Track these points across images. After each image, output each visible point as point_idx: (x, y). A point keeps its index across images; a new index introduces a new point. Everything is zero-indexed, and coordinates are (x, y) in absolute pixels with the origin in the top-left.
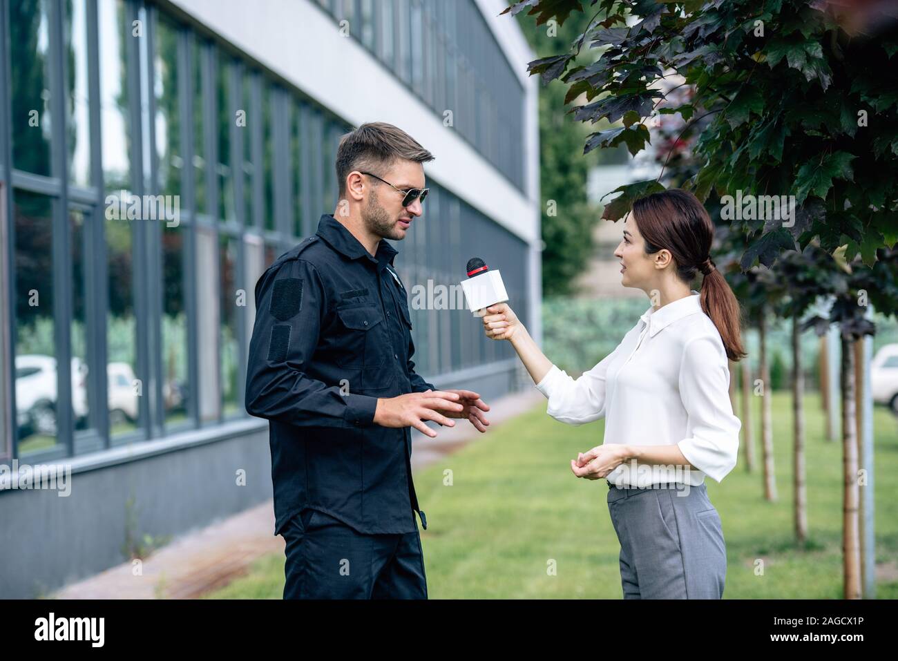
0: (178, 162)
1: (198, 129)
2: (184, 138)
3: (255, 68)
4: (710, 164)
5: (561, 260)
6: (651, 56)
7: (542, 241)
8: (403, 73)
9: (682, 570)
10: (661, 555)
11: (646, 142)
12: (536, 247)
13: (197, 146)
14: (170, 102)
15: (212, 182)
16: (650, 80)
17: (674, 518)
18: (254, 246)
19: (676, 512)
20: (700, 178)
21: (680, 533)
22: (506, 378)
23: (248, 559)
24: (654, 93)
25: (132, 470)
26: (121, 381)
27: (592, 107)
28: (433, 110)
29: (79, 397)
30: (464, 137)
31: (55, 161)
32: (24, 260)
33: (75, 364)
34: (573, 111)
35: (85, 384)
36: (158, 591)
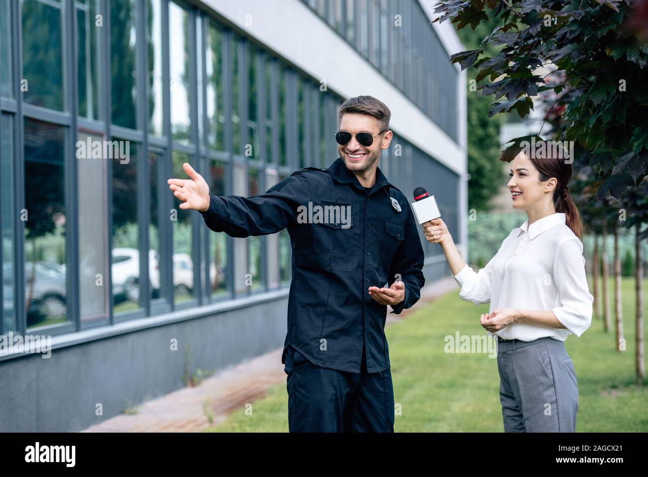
0: (222, 119)
1: (234, 97)
2: (226, 102)
3: (273, 57)
4: (574, 124)
5: (482, 187)
6: (534, 52)
7: (468, 174)
8: (374, 60)
9: (555, 398)
10: (541, 388)
11: (530, 109)
12: (464, 178)
13: (234, 108)
14: (217, 79)
15: (244, 133)
16: (534, 68)
17: (549, 363)
18: (273, 176)
19: (551, 359)
20: (567, 134)
21: (554, 373)
22: (443, 266)
23: (266, 386)
24: (538, 79)
25: (189, 326)
26: (184, 266)
27: (494, 86)
28: (395, 85)
29: (154, 276)
30: (416, 104)
31: (139, 120)
32: (120, 185)
33: (152, 254)
34: (481, 88)
35: (159, 268)
36: (205, 407)
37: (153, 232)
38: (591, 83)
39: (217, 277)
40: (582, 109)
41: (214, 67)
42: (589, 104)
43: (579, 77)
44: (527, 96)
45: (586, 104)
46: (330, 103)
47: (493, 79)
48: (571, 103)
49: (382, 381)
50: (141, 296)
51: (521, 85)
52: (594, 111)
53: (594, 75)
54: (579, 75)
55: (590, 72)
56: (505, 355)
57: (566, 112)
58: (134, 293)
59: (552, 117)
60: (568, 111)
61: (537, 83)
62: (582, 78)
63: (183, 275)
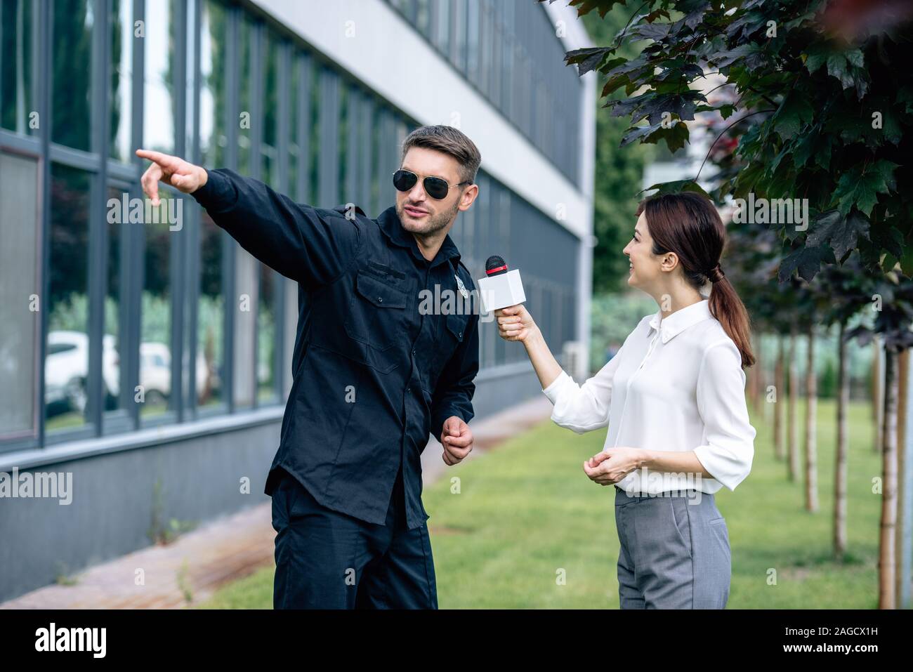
0: (223, 141)
2: (229, 117)
3: (304, 50)
4: (750, 167)
5: (612, 256)
6: (693, 54)
7: (594, 237)
8: (457, 61)
9: (691, 577)
10: (671, 561)
11: (685, 141)
12: (588, 243)
14: (218, 81)
15: (256, 163)
16: (691, 79)
17: (688, 524)
19: (691, 519)
20: (739, 181)
21: (693, 540)
24: (696, 95)
25: (161, 454)
26: (157, 361)
27: (630, 103)
28: (487, 99)
29: (111, 375)
30: (518, 128)
31: (96, 137)
32: (63, 235)
33: (109, 342)
34: (609, 106)
35: (120, 363)
36: (181, 575)
37: (110, 308)
38: (776, 105)
39: (208, 381)
40: (762, 145)
41: (214, 61)
42: (773, 137)
43: (760, 96)
44: (680, 120)
45: (769, 137)
46: (388, 123)
47: (629, 93)
48: (747, 134)
49: (419, 541)
50: (88, 405)
51: (671, 104)
52: (780, 149)
53: (782, 93)
54: (759, 92)
55: (776, 88)
56: (625, 508)
57: (738, 148)
58: (81, 401)
59: (720, 155)
60: (742, 147)
61: (695, 102)
62: (763, 96)
63: (155, 375)
